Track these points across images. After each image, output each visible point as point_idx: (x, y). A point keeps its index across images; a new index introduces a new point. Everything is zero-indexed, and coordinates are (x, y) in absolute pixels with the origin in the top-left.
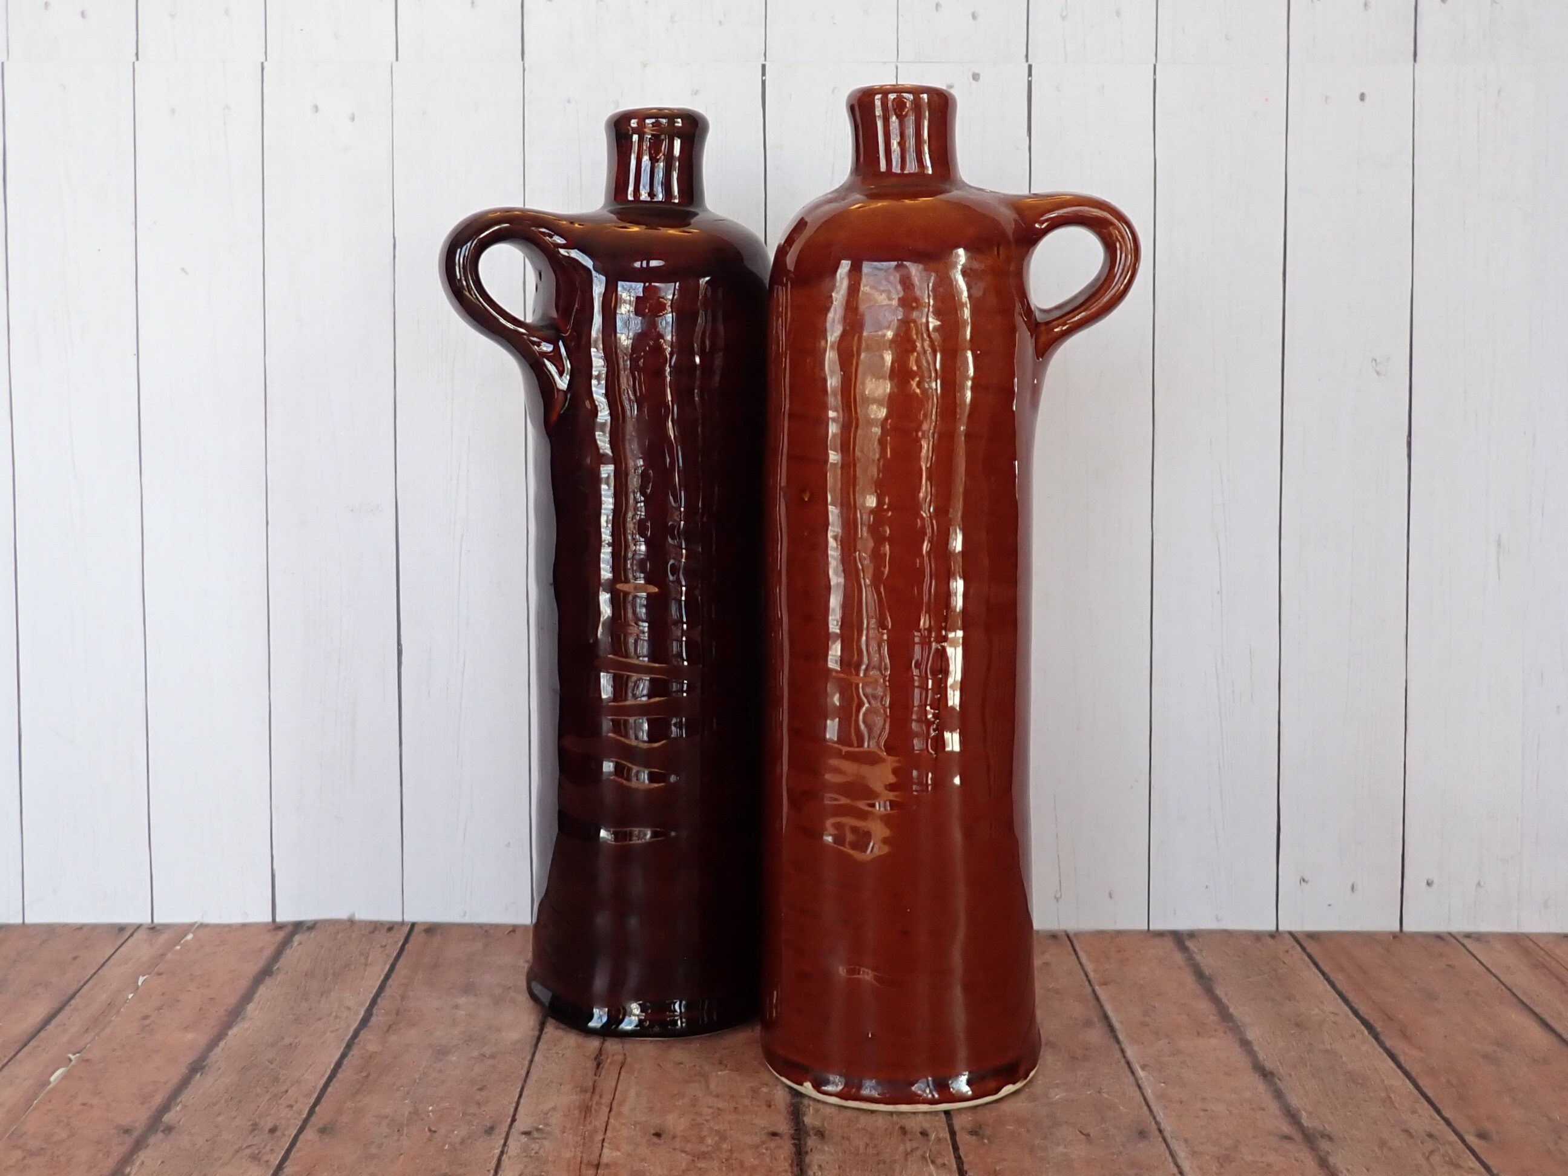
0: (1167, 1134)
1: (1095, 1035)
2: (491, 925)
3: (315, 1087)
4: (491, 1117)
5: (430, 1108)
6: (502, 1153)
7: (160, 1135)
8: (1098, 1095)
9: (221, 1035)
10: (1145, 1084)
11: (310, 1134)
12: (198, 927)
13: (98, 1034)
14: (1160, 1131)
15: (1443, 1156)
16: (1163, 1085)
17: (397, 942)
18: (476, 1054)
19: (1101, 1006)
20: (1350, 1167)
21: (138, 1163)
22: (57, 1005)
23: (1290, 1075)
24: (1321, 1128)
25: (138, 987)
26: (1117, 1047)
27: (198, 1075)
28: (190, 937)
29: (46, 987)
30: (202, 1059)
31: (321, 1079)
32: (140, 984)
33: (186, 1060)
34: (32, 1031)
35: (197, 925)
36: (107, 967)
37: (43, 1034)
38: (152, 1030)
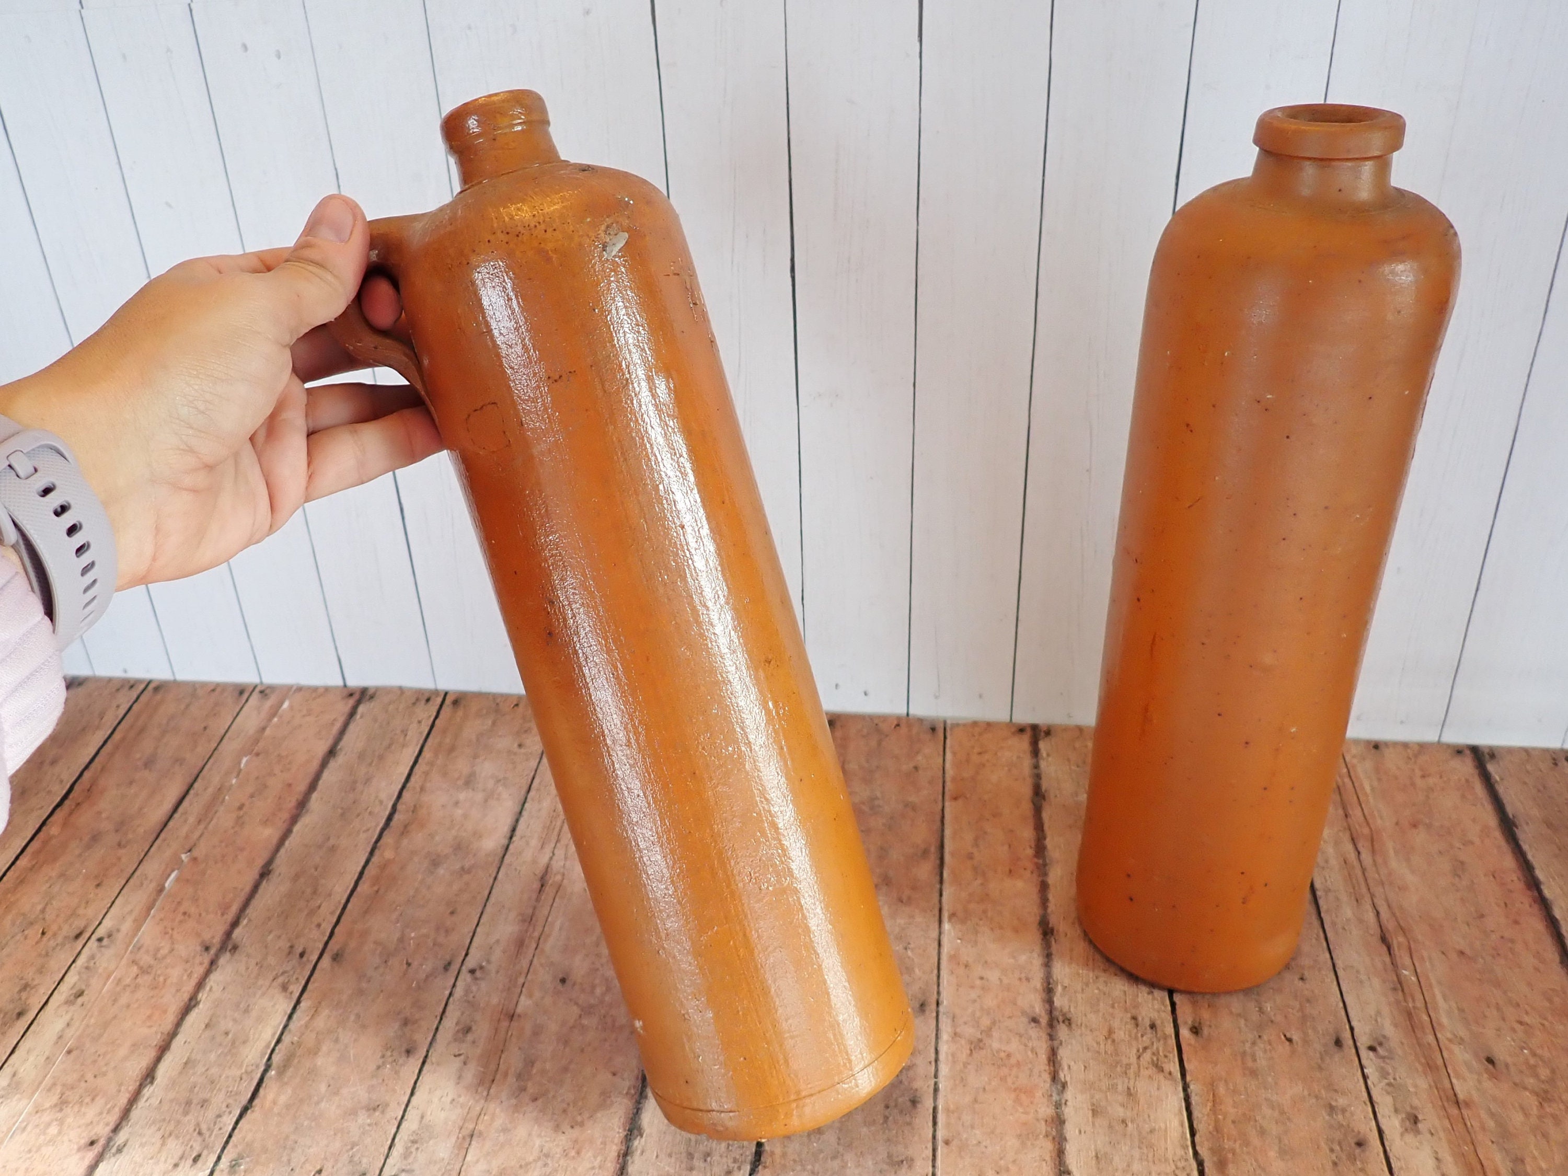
0: (941, 1009)
1: (925, 871)
2: (502, 695)
3: (339, 902)
4: (452, 949)
5: (413, 935)
6: (450, 994)
7: (228, 955)
8: (904, 951)
9: (287, 833)
10: (945, 941)
11: (326, 962)
12: (295, 691)
13: (206, 828)
14: (938, 1004)
15: (1154, 1054)
16: (959, 941)
17: (430, 716)
18: (458, 866)
19: (943, 831)
20: (1072, 1064)
21: (208, 988)
22: (185, 788)
23: (1066, 935)
24: (1065, 1010)
25: (240, 770)
26: (938, 886)
27: (265, 881)
28: (286, 705)
29: (181, 765)
30: (270, 862)
31: (346, 892)
32: (242, 765)
33: (260, 862)
34: (164, 819)
35: (294, 688)
36: (225, 741)
37: (171, 824)
38: (243, 823)
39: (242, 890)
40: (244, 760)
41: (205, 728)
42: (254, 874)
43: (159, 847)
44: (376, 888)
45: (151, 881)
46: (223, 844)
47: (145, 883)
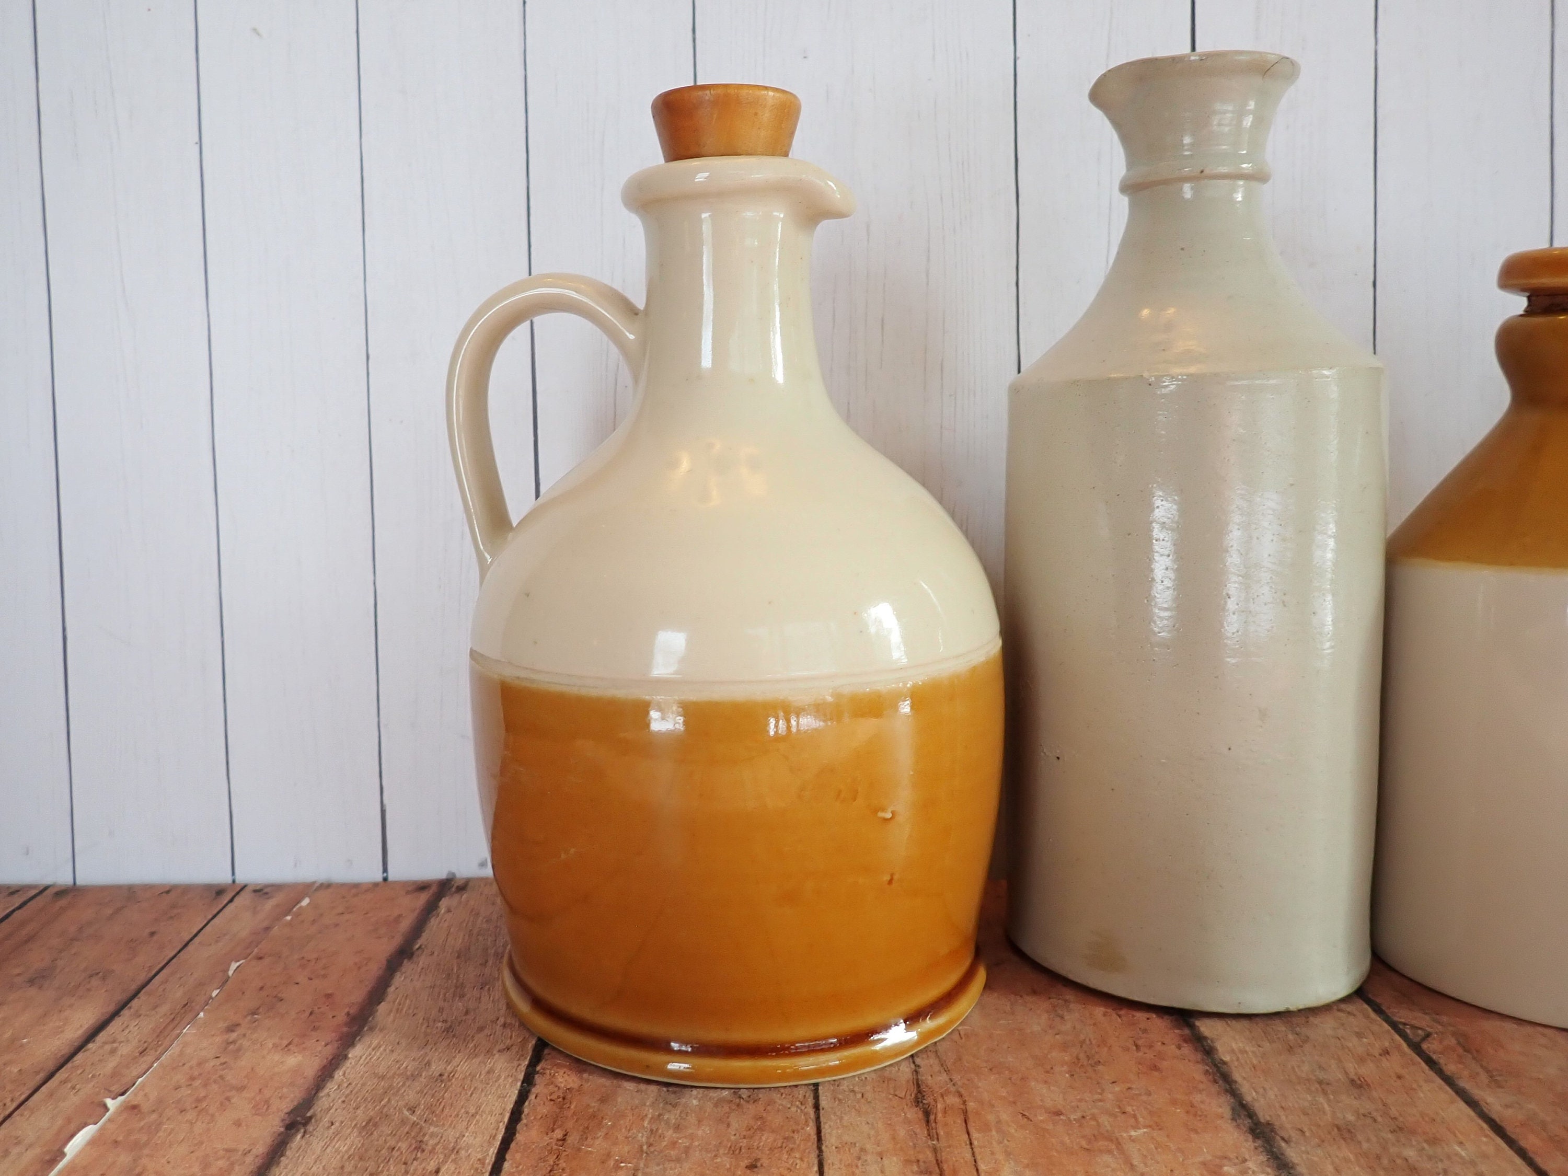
12: (318, 889)
13: (156, 1059)
25: (226, 980)
27: (299, 1135)
28: (305, 902)
29: (104, 978)
30: (308, 1101)
31: (494, 1137)
32: (230, 973)
33: (283, 1106)
34: (66, 1051)
35: (316, 885)
36: (190, 947)
37: (79, 1058)
38: (239, 1050)
39: (246, 1153)
40: (234, 966)
41: (152, 934)
42: (272, 1125)
43: (51, 1095)
44: (558, 1134)
45: (31, 1146)
46: (197, 1083)
47: (15, 1151)
